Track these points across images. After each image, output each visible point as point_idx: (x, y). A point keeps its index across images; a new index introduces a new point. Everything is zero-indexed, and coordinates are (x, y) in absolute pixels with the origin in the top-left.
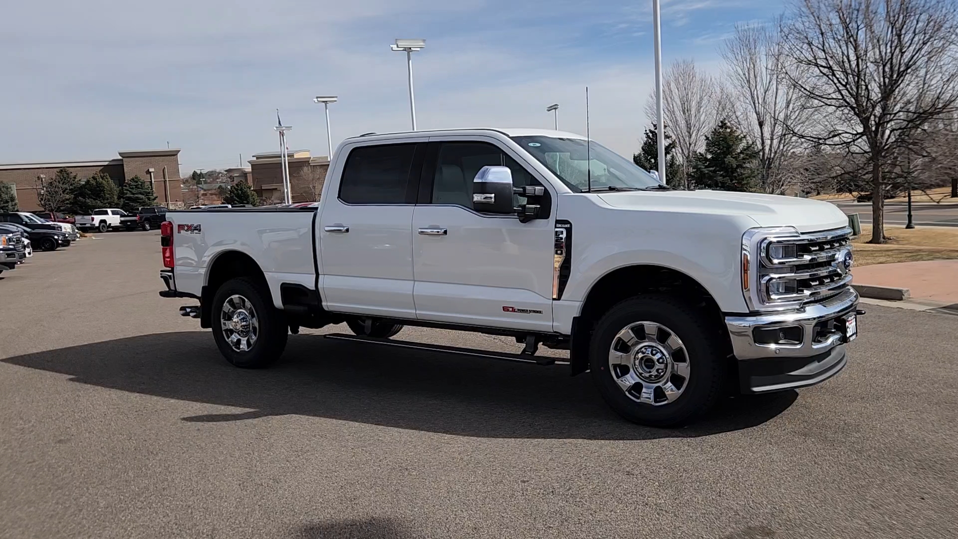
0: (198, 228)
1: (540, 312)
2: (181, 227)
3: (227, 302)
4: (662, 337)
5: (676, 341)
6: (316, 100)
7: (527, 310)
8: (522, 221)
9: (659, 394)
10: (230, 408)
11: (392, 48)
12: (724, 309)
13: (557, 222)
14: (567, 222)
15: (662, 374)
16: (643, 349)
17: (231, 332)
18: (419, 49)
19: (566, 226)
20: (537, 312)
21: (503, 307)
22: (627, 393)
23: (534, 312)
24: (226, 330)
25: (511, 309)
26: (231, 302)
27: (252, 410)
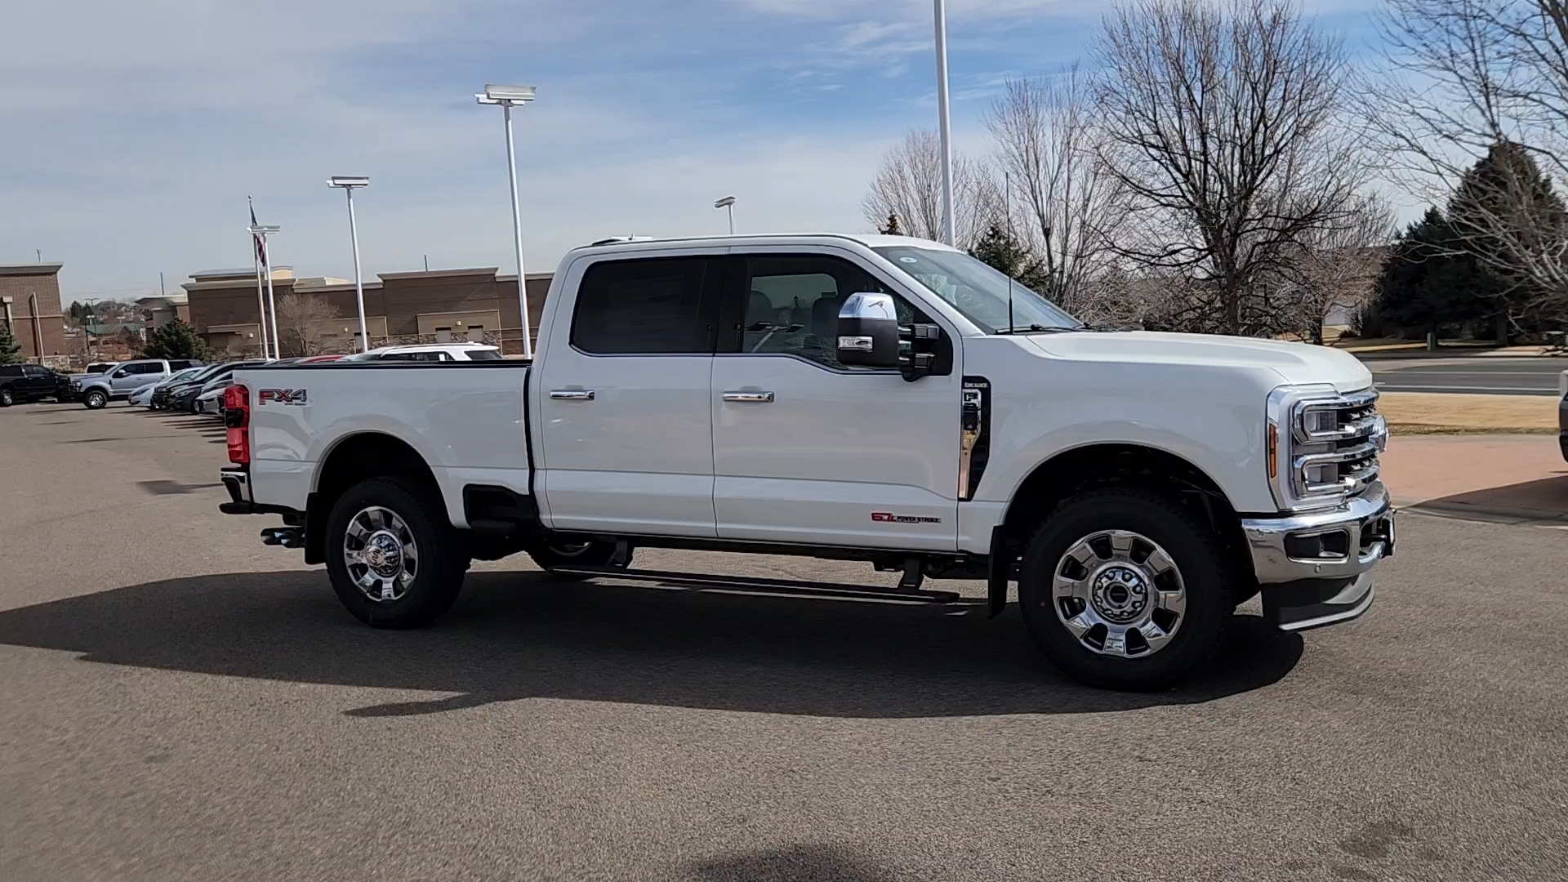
0: (299, 396)
1: (937, 520)
2: (265, 395)
3: (357, 519)
4: (1139, 553)
5: (1161, 557)
6: (331, 182)
7: (914, 519)
8: (908, 379)
9: (1135, 639)
10: (416, 692)
11: (478, 99)
12: (1239, 507)
13: (966, 379)
14: (982, 380)
15: (1139, 609)
16: (1107, 573)
17: (363, 569)
18: (523, 102)
19: (981, 385)
20: (932, 520)
21: (873, 514)
22: (1082, 641)
23: (926, 520)
24: (354, 567)
25: (886, 517)
26: (365, 520)
27: (457, 694)
